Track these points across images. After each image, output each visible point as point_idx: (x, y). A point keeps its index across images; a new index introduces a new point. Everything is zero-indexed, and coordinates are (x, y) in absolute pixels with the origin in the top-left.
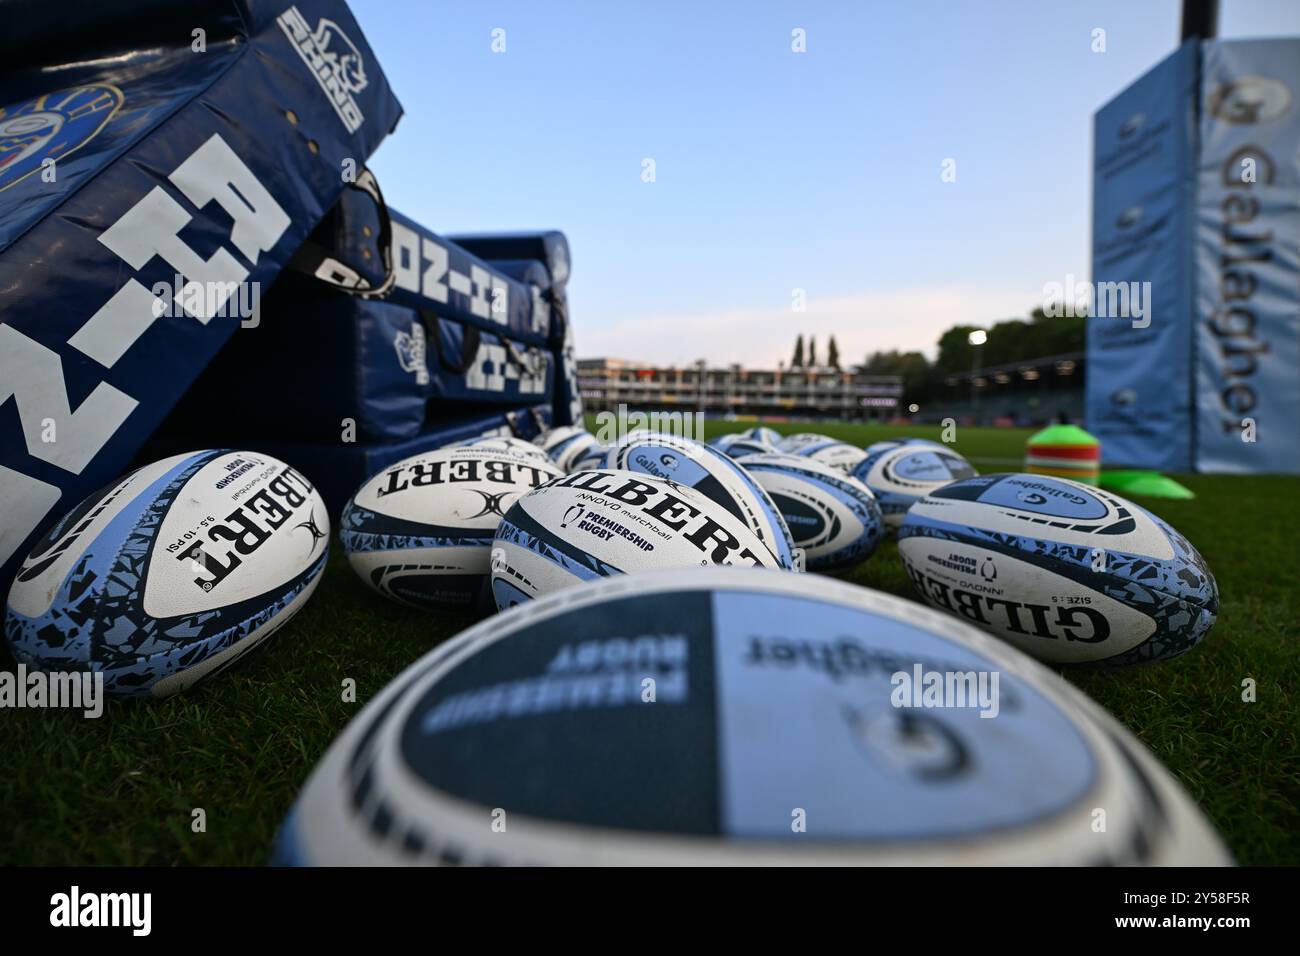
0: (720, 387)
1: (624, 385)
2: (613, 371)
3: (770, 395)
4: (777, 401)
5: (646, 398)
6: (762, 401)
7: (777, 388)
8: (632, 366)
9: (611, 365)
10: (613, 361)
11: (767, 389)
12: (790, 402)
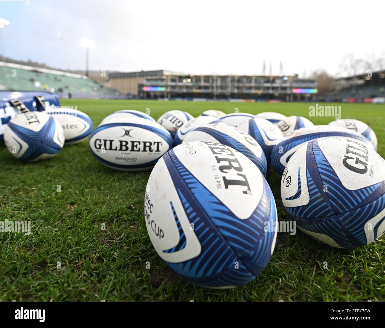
0: (223, 84)
1: (173, 84)
2: (167, 76)
3: (250, 88)
4: (253, 91)
5: (185, 91)
6: (246, 91)
7: (253, 84)
8: (178, 74)
9: (166, 73)
10: (167, 71)
11: (248, 85)
12: (260, 92)
